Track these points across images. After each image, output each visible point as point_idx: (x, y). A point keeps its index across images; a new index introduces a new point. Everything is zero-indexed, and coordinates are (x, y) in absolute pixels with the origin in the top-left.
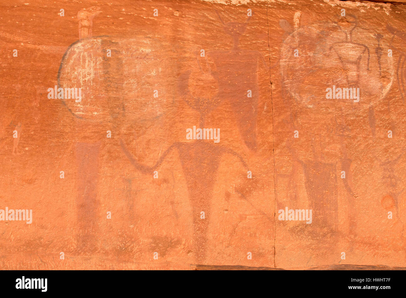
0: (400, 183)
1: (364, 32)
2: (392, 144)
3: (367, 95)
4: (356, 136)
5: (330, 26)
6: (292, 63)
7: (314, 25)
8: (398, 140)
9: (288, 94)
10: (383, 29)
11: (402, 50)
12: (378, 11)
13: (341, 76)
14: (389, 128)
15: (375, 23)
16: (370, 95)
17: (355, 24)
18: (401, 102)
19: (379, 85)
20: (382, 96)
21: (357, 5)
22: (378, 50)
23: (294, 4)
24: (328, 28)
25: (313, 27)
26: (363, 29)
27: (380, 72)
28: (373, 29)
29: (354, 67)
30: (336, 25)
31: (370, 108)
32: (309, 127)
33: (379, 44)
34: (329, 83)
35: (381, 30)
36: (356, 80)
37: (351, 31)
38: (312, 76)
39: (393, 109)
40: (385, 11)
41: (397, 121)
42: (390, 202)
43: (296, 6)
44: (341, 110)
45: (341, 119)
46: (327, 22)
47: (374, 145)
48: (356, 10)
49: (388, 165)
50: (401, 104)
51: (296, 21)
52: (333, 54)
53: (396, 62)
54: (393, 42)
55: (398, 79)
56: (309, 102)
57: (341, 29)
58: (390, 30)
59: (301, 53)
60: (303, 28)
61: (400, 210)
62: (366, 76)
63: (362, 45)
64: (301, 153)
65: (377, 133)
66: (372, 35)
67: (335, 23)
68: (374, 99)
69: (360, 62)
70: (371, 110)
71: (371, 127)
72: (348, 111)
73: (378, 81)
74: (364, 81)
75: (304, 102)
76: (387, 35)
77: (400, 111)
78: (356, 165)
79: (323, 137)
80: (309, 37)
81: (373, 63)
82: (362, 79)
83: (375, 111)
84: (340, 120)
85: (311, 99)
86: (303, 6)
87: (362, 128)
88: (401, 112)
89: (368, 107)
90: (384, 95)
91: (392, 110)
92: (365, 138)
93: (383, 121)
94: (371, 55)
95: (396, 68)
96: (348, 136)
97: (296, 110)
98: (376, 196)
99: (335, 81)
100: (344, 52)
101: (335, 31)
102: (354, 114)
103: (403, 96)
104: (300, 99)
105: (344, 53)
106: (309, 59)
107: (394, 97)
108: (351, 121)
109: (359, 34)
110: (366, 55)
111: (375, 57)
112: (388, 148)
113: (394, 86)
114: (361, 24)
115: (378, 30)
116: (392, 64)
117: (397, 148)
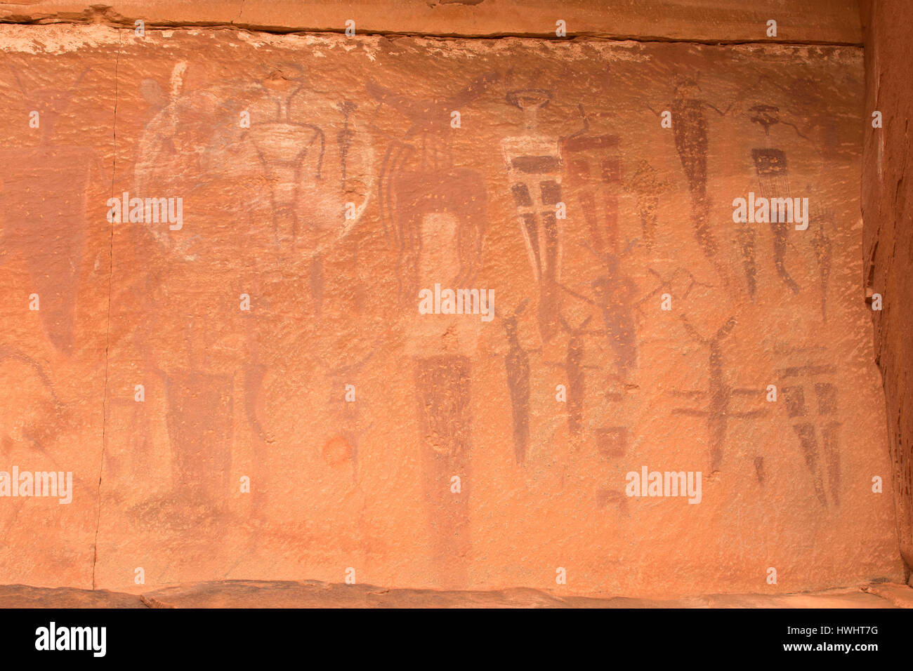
0: (365, 411)
1: (316, 99)
2: (355, 331)
3: (310, 231)
4: (279, 316)
5: (246, 90)
6: (161, 169)
7: (212, 89)
8: (369, 322)
9: (146, 234)
10: (358, 92)
11: (394, 134)
12: (352, 54)
13: (260, 192)
14: (352, 297)
15: (342, 79)
16: (318, 230)
17: (299, 83)
18: (382, 243)
20: (344, 232)
21: (309, 43)
22: (344, 135)
23: (174, 45)
24: (243, 95)
25: (211, 92)
26: (316, 92)
27: (342, 181)
28: (337, 92)
29: (288, 173)
30: (259, 86)
31: (314, 257)
32: (183, 300)
33: (346, 124)
34: (234, 210)
35: (353, 93)
36: (292, 200)
37: (290, 98)
38: (199, 195)
39: (363, 259)
40: (366, 52)
41: (371, 284)
42: (342, 450)
43: (180, 50)
44: (254, 263)
45: (251, 282)
46: (241, 81)
47: (318, 334)
48: (306, 52)
49: (343, 374)
50: (382, 247)
51: (176, 81)
52: (248, 147)
53: (380, 160)
54: (378, 117)
55: (380, 194)
56: (188, 250)
57: (268, 95)
58: (374, 92)
59: (180, 149)
60: (189, 96)
61: (360, 467)
62: (312, 190)
63: (311, 126)
64: (163, 354)
65: (326, 309)
66: (333, 105)
67: (258, 82)
68: (325, 239)
69: (303, 163)
70: (317, 261)
71: (313, 297)
72: (267, 265)
73: (337, 200)
74: (308, 202)
75: (177, 251)
76: (365, 104)
77: (379, 260)
78: (275, 377)
79: (212, 320)
80: (199, 114)
81: (331, 162)
82: (304, 198)
83: (325, 263)
84: (250, 284)
85: (193, 243)
86: (192, 49)
87: (294, 299)
88: (379, 263)
89: (311, 256)
90: (348, 229)
91: (362, 261)
92: (300, 319)
93: (340, 284)
94: (327, 147)
95: (379, 173)
96: (263, 317)
97: (161, 267)
98: (312, 438)
99: (245, 204)
100: (271, 142)
101: (255, 99)
102: (279, 271)
103: (389, 230)
104: (169, 244)
105: (270, 145)
106: (195, 161)
107: (369, 233)
108: (272, 287)
109: (306, 103)
110: (318, 147)
111: (336, 150)
112: (346, 340)
113: (372, 209)
114: (312, 83)
115: (347, 92)
116: (372, 163)
117: (365, 340)
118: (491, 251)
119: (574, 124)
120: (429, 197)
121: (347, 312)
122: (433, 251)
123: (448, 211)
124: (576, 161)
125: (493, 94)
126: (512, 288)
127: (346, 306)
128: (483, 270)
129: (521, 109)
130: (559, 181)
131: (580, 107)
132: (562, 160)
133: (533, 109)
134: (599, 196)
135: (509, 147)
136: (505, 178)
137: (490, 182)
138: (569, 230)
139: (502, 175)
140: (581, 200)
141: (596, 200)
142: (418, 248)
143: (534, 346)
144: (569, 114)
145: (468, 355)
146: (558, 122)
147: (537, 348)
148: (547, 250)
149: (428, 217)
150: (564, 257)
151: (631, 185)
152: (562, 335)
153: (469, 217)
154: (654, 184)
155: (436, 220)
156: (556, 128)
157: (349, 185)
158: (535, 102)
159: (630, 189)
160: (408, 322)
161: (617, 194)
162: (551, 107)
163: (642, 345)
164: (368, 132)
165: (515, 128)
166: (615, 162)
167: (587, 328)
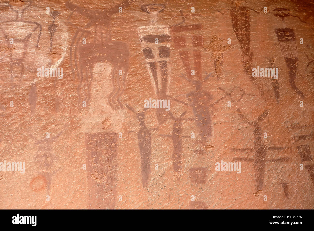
0: (56, 162)
1: (38, 10)
2: (53, 121)
3: (31, 72)
4: (10, 114)
8: (61, 116)
10: (61, 7)
11: (80, 26)
13: (4, 54)
14: (52, 104)
17: (29, 3)
18: (71, 78)
19: (48, 61)
22: (52, 27)
26: (39, 7)
27: (50, 48)
29: (20, 45)
30: (7, 4)
31: (32, 85)
33: (53, 21)
35: (58, 7)
36: (22, 58)
37: (24, 10)
39: (60, 85)
41: (63, 97)
42: (42, 183)
47: (32, 123)
49: (45, 143)
50: (70, 79)
53: (71, 38)
54: (71, 18)
55: (71, 54)
57: (12, 8)
61: (52, 191)
62: (33, 53)
63: (35, 23)
65: (37, 110)
66: (47, 13)
67: (7, 2)
69: (29, 40)
70: (34, 87)
71: (30, 104)
72: (5, 89)
73: (47, 57)
74: (30, 58)
76: (65, 12)
77: (68, 86)
78: (5, 145)
81: (44, 39)
82: (28, 56)
83: (38, 87)
87: (19, 106)
88: (69, 87)
89: (31, 84)
91: (59, 86)
92: (22, 116)
93: (46, 98)
94: (42, 32)
95: (71, 44)
98: (25, 177)
100: (12, 30)
101: (4, 11)
102: (12, 92)
105: (11, 32)
108: (7, 99)
109: (32, 12)
110: (38, 33)
111: (47, 34)
112: (48, 126)
113: (65, 61)
114: (36, 3)
115: (55, 7)
116: (67, 40)
117: (58, 125)
118: (130, 81)
119: (177, 20)
120: (97, 55)
121: (49, 111)
122: (99, 81)
123: (107, 62)
124: (178, 37)
125: (134, 7)
126: (142, 98)
127: (49, 108)
128: (126, 90)
129: (149, 13)
130: (169, 46)
131: (180, 11)
132: (171, 36)
133: (155, 13)
134: (191, 53)
135: (142, 31)
136: (139, 45)
137: (131, 47)
138: (174, 69)
139: (138, 44)
140: (181, 55)
141: (189, 55)
142: (90, 79)
143: (154, 127)
144: (174, 15)
145: (116, 132)
146: (168, 19)
147: (156, 128)
148: (162, 79)
149: (96, 65)
150: (171, 82)
151: (208, 47)
152: (169, 121)
153: (119, 64)
154: (221, 47)
155: (101, 66)
156: (167, 22)
157: (54, 50)
158: (156, 10)
159: (208, 49)
160: (83, 116)
161: (201, 52)
162: (165, 12)
163: (215, 125)
164: (65, 25)
165: (145, 22)
166: (199, 37)
167: (184, 117)
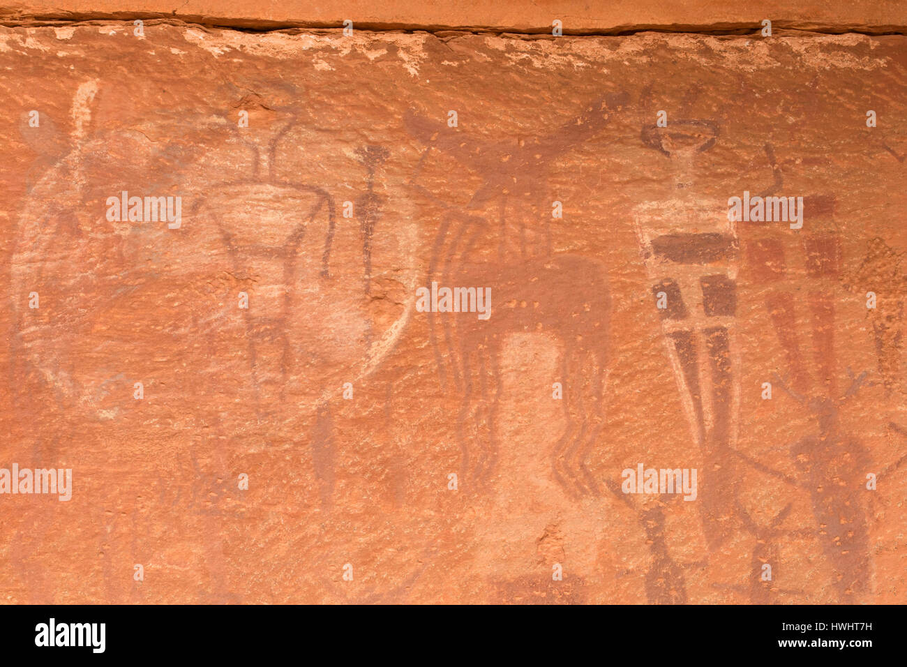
1: (320, 143)
2: (389, 534)
3: (312, 365)
4: (261, 510)
5: (199, 127)
6: (54, 264)
7: (143, 127)
8: (414, 518)
9: (32, 375)
10: (389, 129)
11: (452, 199)
12: (379, 65)
13: (225, 301)
14: (383, 477)
15: (362, 108)
16: (326, 364)
17: (289, 115)
18: (434, 385)
19: (361, 326)
20: (369, 367)
21: (305, 47)
22: (368, 205)
23: (76, 53)
24: (194, 135)
25: (141, 132)
26: (320, 130)
27: (365, 280)
28: (355, 130)
29: (273, 268)
30: (222, 121)
31: (320, 410)
32: (96, 486)
33: (370, 183)
34: (182, 331)
35: (381, 131)
36: (280, 314)
37: (275, 141)
38: (122, 307)
39: (402, 411)
40: (403, 61)
41: (416, 453)
43: (85, 60)
44: (216, 422)
45: (212, 453)
46: (191, 112)
47: (326, 540)
48: (301, 63)
50: (432, 391)
51: (81, 113)
52: (204, 225)
53: (429, 244)
54: (424, 170)
56: (104, 400)
57: (237, 136)
58: (420, 129)
59: (90, 229)
60: (103, 138)
62: (314, 297)
63: (311, 188)
64: (63, 579)
65: (339, 498)
66: (349, 152)
67: (220, 113)
68: (336, 378)
69: (297, 250)
70: (324, 416)
71: (318, 477)
72: (239, 425)
73: (358, 313)
74: (307, 316)
75: (86, 402)
76: (403, 149)
77: (429, 414)
79: (146, 520)
80: (120, 169)
81: (345, 249)
82: (300, 310)
83: (337, 419)
84: (210, 457)
85: (113, 388)
86: (108, 58)
87: (285, 482)
88: (431, 418)
89: (314, 408)
90: (375, 361)
91: (401, 415)
92: (296, 516)
93: (363, 455)
94: (338, 223)
95: (427, 265)
96: (232, 512)
97: (58, 430)
99: (201, 321)
100: (243, 215)
101: (215, 143)
102: (260, 434)
103: (445, 363)
104: (72, 391)
105: (242, 221)
106: (114, 249)
107: (411, 367)
108: (248, 460)
109: (302, 149)
110: (323, 223)
111: (354, 228)
112: (375, 550)
113: (415, 327)
114: (311, 115)
115: (371, 130)
116: (414, 250)
117: (407, 549)
118: (617, 397)
119: (758, 179)
120: (512, 305)
121: (375, 501)
122: (521, 397)
123: (544, 329)
124: (762, 241)
125: (618, 129)
126: (655, 457)
127: (374, 492)
128: (606, 429)
129: (667, 153)
130: (732, 275)
131: (767, 148)
132: (738, 239)
133: (686, 154)
134: (802, 301)
135: (646, 218)
136: (641, 271)
137: (615, 279)
138: (751, 358)
139: (636, 266)
140: (770, 307)
141: (796, 308)
142: (494, 392)
143: (694, 556)
144: (747, 161)
145: (581, 573)
146: (729, 175)
147: (699, 560)
148: (714, 393)
149: (511, 340)
150: (742, 405)
151: (856, 280)
152: (741, 538)
153: (580, 338)
154: (896, 278)
155: (524, 344)
156: (726, 186)
157: (376, 287)
158: (690, 141)
159: (855, 287)
160: (479, 518)
161: (832, 297)
162: (717, 150)
163: (880, 552)
164: (407, 196)
165: (656, 186)
166: (828, 241)
167: (785, 525)
